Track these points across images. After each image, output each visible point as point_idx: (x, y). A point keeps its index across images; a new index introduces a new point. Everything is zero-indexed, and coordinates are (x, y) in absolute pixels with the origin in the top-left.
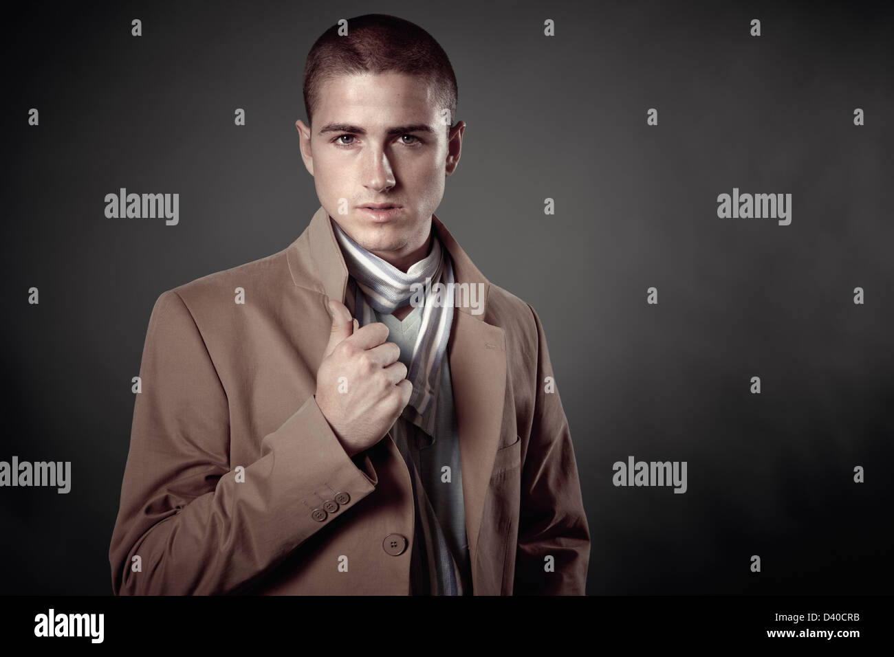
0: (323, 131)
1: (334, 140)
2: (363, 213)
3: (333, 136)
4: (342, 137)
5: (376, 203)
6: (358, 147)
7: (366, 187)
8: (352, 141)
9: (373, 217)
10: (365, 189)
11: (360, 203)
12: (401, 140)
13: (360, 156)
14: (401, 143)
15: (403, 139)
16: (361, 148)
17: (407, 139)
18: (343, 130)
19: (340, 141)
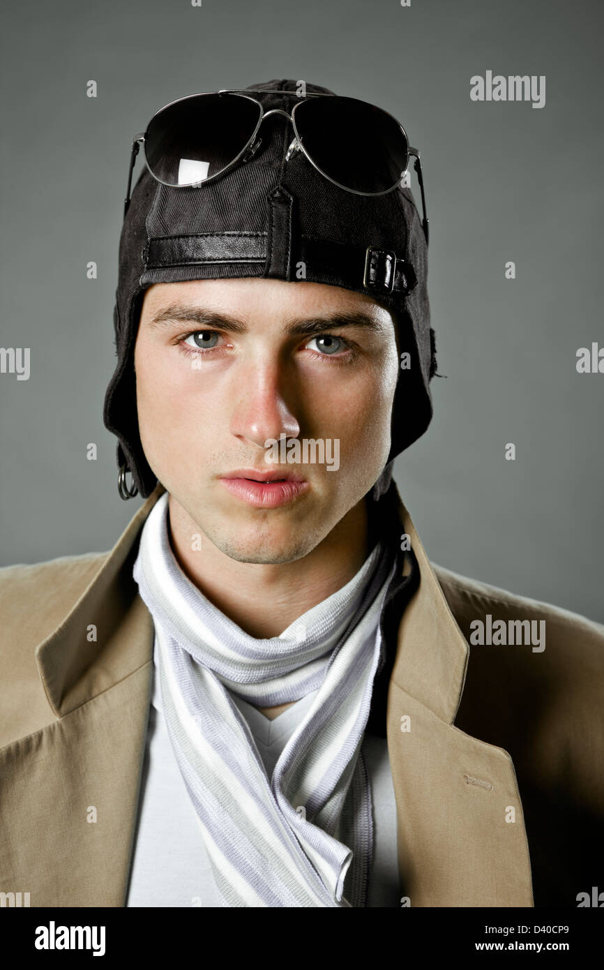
0: (157, 320)
1: (179, 341)
2: (230, 488)
3: (178, 331)
4: (195, 333)
5: (257, 470)
6: (227, 356)
7: (239, 436)
8: (215, 344)
9: (250, 495)
10: (238, 441)
11: (227, 469)
12: (313, 346)
13: (229, 375)
14: (314, 352)
15: (318, 344)
16: (232, 359)
17: (325, 343)
18: (198, 320)
19: (191, 341)
